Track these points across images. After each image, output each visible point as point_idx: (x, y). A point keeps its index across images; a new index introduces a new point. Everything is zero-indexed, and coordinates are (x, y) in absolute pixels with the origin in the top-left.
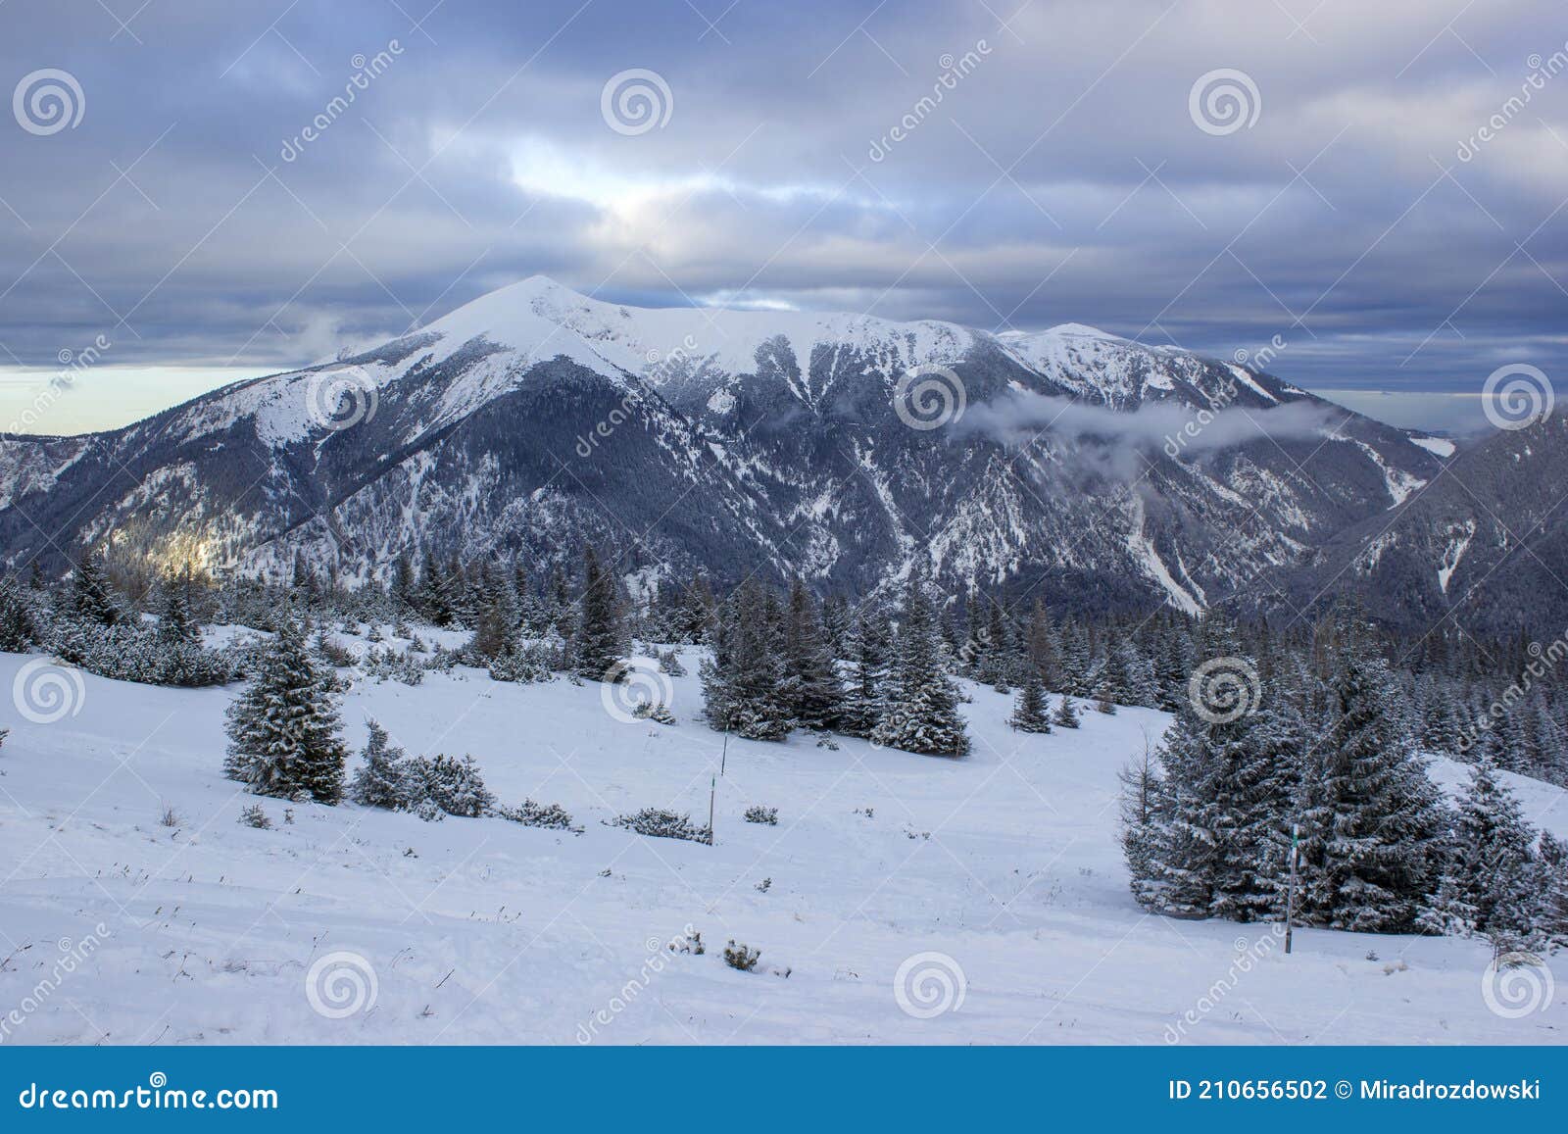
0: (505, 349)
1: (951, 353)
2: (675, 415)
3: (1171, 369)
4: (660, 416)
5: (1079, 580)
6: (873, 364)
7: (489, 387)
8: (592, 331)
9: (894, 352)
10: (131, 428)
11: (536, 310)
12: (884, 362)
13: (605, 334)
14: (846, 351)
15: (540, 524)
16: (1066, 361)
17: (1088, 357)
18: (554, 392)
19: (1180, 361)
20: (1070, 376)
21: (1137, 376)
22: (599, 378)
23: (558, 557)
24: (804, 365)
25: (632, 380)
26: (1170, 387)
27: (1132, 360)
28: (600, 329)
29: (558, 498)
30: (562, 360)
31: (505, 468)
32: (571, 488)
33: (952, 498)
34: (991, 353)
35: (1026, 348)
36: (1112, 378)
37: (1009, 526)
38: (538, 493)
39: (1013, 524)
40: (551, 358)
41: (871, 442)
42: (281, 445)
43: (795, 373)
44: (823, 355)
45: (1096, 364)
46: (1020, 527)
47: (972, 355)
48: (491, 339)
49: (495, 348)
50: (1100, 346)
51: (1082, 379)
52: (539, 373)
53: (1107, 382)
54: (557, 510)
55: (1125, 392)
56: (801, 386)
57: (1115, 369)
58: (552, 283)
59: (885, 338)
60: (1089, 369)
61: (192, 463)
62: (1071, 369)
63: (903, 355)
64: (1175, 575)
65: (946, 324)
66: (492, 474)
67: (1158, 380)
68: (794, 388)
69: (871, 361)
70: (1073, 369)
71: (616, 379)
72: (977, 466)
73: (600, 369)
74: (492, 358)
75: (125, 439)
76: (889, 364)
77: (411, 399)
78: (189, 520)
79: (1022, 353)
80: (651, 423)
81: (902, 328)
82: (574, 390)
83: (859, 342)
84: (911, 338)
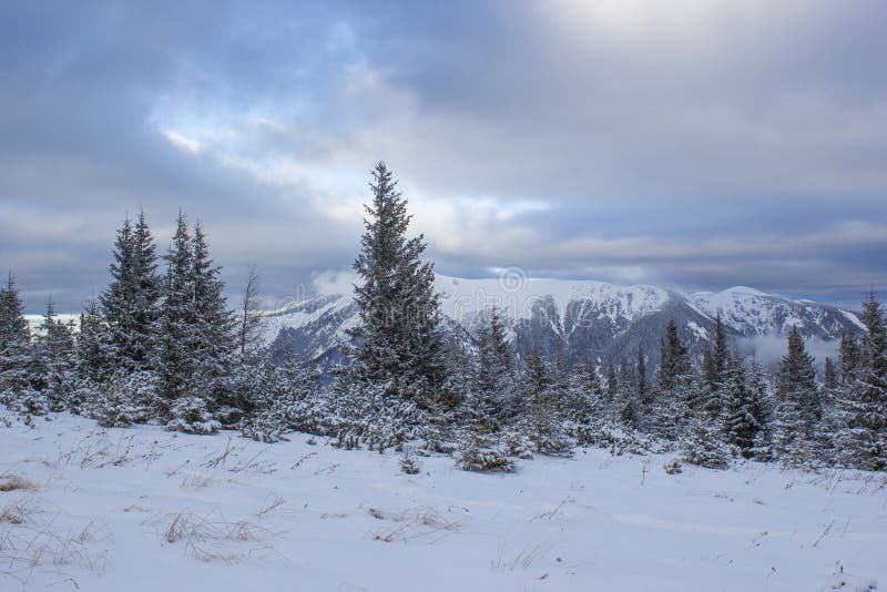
1: (653, 305)
3: (802, 313)
4: (465, 344)
6: (605, 312)
9: (619, 305)
12: (612, 311)
14: (589, 304)
16: (734, 310)
17: (748, 307)
19: (809, 309)
20: (736, 320)
21: (780, 320)
25: (452, 322)
26: (801, 326)
27: (777, 309)
34: (679, 305)
35: (708, 302)
36: (763, 320)
41: (600, 360)
44: (574, 307)
45: (753, 311)
47: (667, 306)
50: (756, 300)
51: (744, 321)
53: (760, 323)
55: (771, 329)
56: (559, 327)
57: (765, 315)
59: (613, 296)
60: (748, 315)
62: (737, 315)
63: (624, 307)
65: (653, 287)
67: (794, 322)
68: (554, 328)
69: (604, 311)
70: (739, 315)
76: (615, 313)
77: (318, 333)
79: (705, 305)
80: (459, 348)
81: (625, 290)
83: (596, 299)
84: (630, 296)
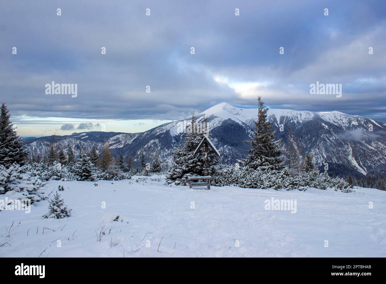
0: (218, 117)
1: (309, 118)
2: (252, 130)
3: (357, 120)
4: (249, 131)
5: (338, 166)
6: (293, 120)
7: (215, 125)
8: (235, 113)
9: (297, 117)
10: (146, 132)
11: (224, 109)
12: (295, 119)
13: (237, 114)
14: (287, 117)
15: (226, 152)
16: (334, 119)
17: (339, 118)
18: (228, 126)
19: (359, 119)
20: (335, 122)
21: (350, 122)
22: (237, 123)
23: (229, 159)
24: (278, 120)
25: (243, 123)
26: (357, 124)
27: (349, 119)
28: (236, 113)
29: (229, 147)
30: (230, 119)
31: (219, 141)
32: (232, 145)
33: (310, 148)
34: (318, 118)
36: (344, 122)
37: (323, 154)
38: (225, 146)
39: (323, 153)
40: (227, 119)
41: (293, 136)
42: (174, 136)
43: (277, 122)
44: (282, 118)
45: (341, 119)
46: (325, 154)
47: (314, 118)
48: (215, 115)
49: (216, 117)
50: (341, 116)
51: (338, 123)
52: (225, 122)
53: (343, 123)
54: (229, 150)
55: (347, 125)
56: (278, 124)
57: (345, 121)
58: (227, 104)
59: (295, 114)
60: (339, 121)
61: (158, 139)
62: (335, 121)
63: (299, 118)
64: (359, 165)
65: (308, 112)
66: (216, 142)
67: (355, 123)
68: (276, 125)
70: (336, 121)
71: (240, 123)
72: (315, 141)
73: (237, 121)
74: (216, 119)
75: (144, 134)
76: (296, 120)
78: (157, 150)
79: (324, 117)
80: (247, 132)
81: (299, 112)
82: (232, 125)
83: (290, 115)
84: (301, 114)
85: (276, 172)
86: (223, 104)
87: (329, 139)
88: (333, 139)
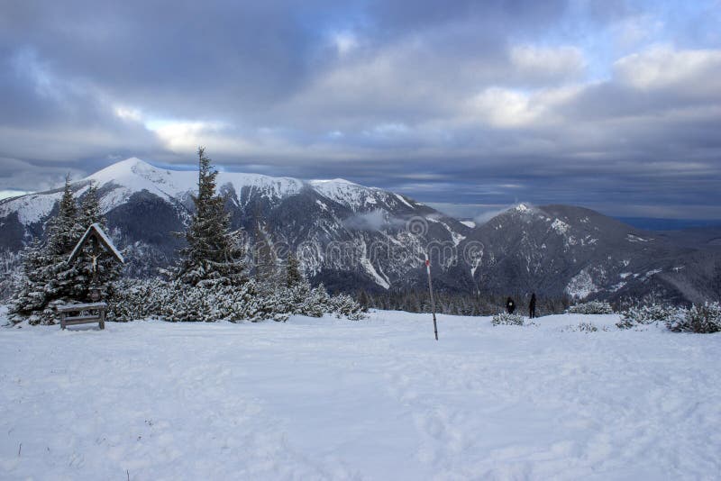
0: (122, 187)
1: (294, 190)
2: (190, 213)
3: (375, 196)
4: (184, 213)
5: (344, 274)
6: (265, 194)
7: (115, 202)
8: (155, 179)
9: (273, 189)
11: (133, 171)
12: (269, 193)
13: (161, 181)
14: (254, 188)
15: (138, 255)
16: (337, 193)
17: (345, 191)
18: (142, 203)
19: (378, 193)
20: (338, 199)
21: (363, 199)
22: (160, 198)
23: (146, 268)
24: (239, 193)
25: (172, 199)
26: (375, 203)
27: (361, 193)
28: (159, 179)
29: (145, 245)
30: (145, 191)
31: (123, 233)
32: (150, 241)
33: (296, 245)
34: (309, 190)
36: (354, 199)
38: (137, 243)
40: (140, 191)
41: (265, 223)
42: (29, 224)
43: (235, 197)
44: (246, 190)
45: (348, 194)
47: (302, 190)
48: (115, 182)
49: (118, 186)
50: (349, 187)
51: (343, 199)
52: (136, 195)
53: (352, 201)
54: (145, 250)
55: (358, 204)
56: (238, 202)
57: (355, 196)
58: (140, 161)
59: (269, 183)
60: (345, 196)
63: (276, 190)
64: (378, 272)
65: (293, 179)
66: (118, 235)
67: (371, 200)
68: (235, 203)
69: (264, 192)
70: (340, 196)
71: (166, 199)
72: (305, 232)
73: (160, 195)
74: (117, 190)
76: (271, 194)
79: (321, 190)
80: (180, 216)
81: (276, 180)
82: (151, 203)
83: (259, 185)
84: (279, 184)
85: (233, 290)
86: (133, 161)
87: (328, 228)
88: (335, 228)
